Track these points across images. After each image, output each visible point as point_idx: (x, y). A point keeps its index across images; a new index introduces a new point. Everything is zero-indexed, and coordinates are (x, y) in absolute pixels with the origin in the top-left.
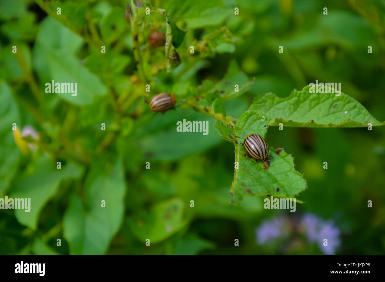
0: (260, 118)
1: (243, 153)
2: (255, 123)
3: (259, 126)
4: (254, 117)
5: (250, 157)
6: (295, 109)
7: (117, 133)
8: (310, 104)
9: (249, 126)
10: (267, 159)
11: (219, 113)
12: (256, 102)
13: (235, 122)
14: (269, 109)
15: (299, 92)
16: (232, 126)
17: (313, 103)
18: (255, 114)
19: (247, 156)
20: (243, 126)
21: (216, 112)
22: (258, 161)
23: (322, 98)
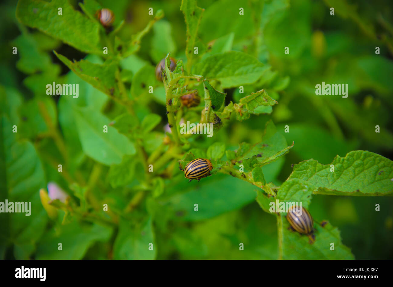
0: (303, 188)
1: (287, 226)
2: (298, 193)
3: (302, 196)
4: (296, 186)
5: (294, 230)
6: (339, 176)
7: (147, 193)
8: (354, 171)
9: (291, 196)
10: (312, 232)
11: (259, 181)
12: (296, 169)
13: (276, 191)
14: (311, 176)
15: (342, 158)
16: (273, 196)
17: (357, 170)
18: (297, 183)
19: (291, 230)
20: (285, 196)
21: (256, 180)
22: (302, 234)
23: (366, 164)
